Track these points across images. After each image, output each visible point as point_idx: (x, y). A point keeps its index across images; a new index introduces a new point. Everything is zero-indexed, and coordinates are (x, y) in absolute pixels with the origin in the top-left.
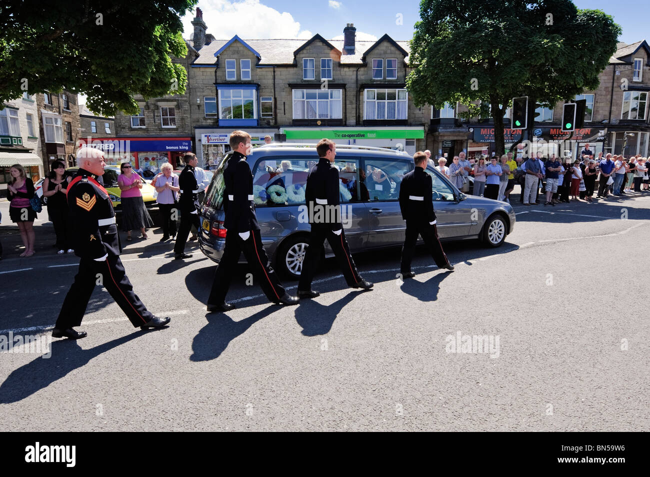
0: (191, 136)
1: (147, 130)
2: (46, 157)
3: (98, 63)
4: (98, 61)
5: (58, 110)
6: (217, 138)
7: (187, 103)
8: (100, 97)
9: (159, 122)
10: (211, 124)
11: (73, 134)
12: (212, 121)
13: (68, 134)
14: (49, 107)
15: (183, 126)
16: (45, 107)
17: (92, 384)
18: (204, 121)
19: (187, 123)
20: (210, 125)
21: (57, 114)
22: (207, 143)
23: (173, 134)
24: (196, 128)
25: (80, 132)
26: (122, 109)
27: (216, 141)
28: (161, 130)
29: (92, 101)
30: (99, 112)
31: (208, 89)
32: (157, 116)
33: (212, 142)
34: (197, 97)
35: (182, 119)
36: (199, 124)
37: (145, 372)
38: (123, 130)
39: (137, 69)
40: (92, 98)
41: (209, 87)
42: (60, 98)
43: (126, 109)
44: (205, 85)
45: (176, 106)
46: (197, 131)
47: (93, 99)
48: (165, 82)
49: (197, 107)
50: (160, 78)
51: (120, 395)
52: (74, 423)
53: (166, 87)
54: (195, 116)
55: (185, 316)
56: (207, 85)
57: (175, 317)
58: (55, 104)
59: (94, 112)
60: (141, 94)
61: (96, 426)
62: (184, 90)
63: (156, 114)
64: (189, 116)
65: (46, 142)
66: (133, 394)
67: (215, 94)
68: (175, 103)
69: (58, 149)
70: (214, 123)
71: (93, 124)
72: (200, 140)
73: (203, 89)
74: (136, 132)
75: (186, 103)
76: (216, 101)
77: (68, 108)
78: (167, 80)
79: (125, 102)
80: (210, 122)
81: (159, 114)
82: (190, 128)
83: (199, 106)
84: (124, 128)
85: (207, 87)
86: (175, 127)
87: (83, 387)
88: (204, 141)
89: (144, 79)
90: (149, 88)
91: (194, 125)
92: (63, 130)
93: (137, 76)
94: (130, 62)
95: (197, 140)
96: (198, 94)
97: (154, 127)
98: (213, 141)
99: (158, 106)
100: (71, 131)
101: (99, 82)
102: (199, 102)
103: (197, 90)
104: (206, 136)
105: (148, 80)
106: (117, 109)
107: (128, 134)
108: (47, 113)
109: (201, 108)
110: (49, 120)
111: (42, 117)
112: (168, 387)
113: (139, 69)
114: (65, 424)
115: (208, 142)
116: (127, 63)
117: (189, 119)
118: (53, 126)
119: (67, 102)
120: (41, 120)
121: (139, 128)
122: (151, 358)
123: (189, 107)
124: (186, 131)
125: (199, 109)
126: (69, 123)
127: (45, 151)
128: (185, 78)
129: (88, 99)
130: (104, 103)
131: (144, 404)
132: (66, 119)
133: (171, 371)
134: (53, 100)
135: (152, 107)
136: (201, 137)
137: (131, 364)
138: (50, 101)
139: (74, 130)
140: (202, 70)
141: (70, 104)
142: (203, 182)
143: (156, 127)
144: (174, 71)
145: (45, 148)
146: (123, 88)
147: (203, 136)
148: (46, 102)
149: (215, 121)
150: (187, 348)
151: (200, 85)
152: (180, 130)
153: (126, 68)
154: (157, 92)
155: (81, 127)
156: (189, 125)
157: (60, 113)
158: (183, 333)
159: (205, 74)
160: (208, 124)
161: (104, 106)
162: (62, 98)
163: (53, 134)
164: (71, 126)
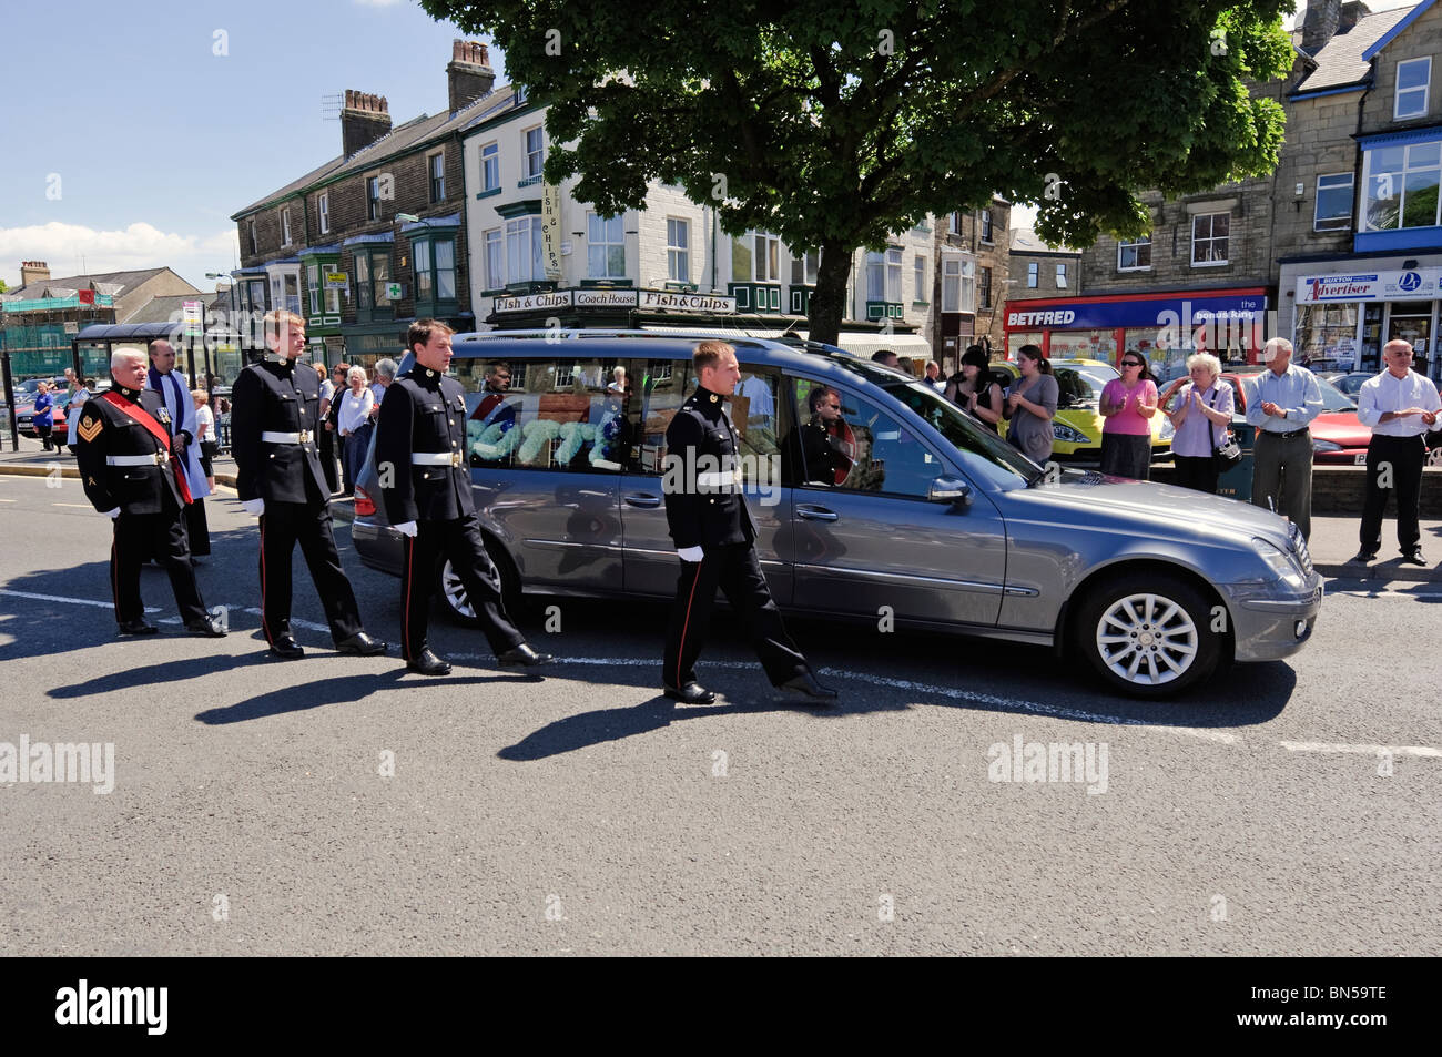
0: (1267, 283)
1: (1153, 275)
2: (940, 343)
3: (1076, 131)
4: (1076, 127)
5: (970, 244)
6: (1343, 285)
7: (1267, 200)
8: (1065, 207)
9: (1186, 252)
10: (1330, 247)
11: (992, 293)
12: (1335, 240)
13: (983, 294)
14: (956, 239)
15: (1247, 260)
16: (948, 240)
17: (1009, 839)
18: (1311, 242)
19: (1258, 251)
20: (1325, 250)
21: (968, 252)
22: (1311, 301)
23: (1220, 280)
24: (1282, 261)
25: (1007, 288)
26: (1111, 228)
27: (1341, 294)
28: (1188, 272)
29: (1047, 219)
30: (1059, 242)
31: (1333, 153)
32: (1183, 239)
33: (1326, 298)
34: (1297, 178)
35: (1248, 241)
36: (1292, 250)
37: (1125, 855)
38: (1097, 278)
39: (1161, 131)
40: (1048, 210)
41: (1336, 149)
42: (977, 218)
43: (1119, 229)
44: (1324, 144)
45: (1234, 209)
46: (1285, 269)
47: (1050, 215)
48: (1225, 150)
49: (1294, 207)
50: (1212, 144)
51: (1067, 888)
52: (974, 909)
53: (1226, 163)
54: (1283, 232)
55: (1230, 749)
56: (1332, 144)
57: (1202, 744)
58: (967, 232)
59: (1047, 243)
60: (1160, 188)
61: (1017, 936)
62: (1272, 164)
63: (1180, 235)
64: (1266, 231)
65: (943, 311)
66: (1097, 897)
67: (1351, 166)
68: (1233, 202)
69: (964, 325)
70: (1337, 244)
71: (1033, 268)
72: (1291, 294)
73: (1316, 155)
74: (1127, 281)
75: (1264, 199)
76: (1352, 185)
77: (989, 239)
78: (1230, 146)
79: (1119, 212)
80: (1326, 243)
81: (1187, 234)
82: (1265, 264)
83: (1299, 203)
84: (1100, 273)
85: (1330, 149)
86: (1225, 262)
87: (993, 840)
88: (1304, 294)
89: (1174, 153)
90: (1182, 171)
91: (1280, 254)
92: (975, 286)
93: (1160, 146)
94: (1149, 116)
95: (1282, 293)
96: (1302, 170)
97: (1171, 267)
98: (1329, 295)
99: (1187, 214)
100: (990, 285)
101: (1066, 174)
102: (1299, 192)
103: (1299, 160)
104: (1309, 282)
105: (1184, 150)
106: (1098, 229)
107: (1108, 287)
108: (952, 252)
109: (1304, 207)
110: (954, 266)
111: (940, 260)
112: (1181, 915)
113: (1165, 130)
114: (956, 903)
115: (1315, 298)
116: (1140, 120)
117: (1265, 240)
118: (958, 278)
119: (990, 226)
120: (939, 266)
121: (1135, 272)
122: (1143, 827)
123: (1270, 207)
124: (1255, 272)
125: (1298, 210)
126: (988, 270)
127: (939, 329)
128: (1278, 133)
129: (1039, 214)
130: (1072, 220)
131: (1123, 933)
132: (984, 262)
133: (1190, 879)
134: (964, 224)
135: (1172, 218)
136: (1295, 285)
137: (1094, 827)
138: (959, 228)
139: (995, 284)
140: (1319, 103)
141: (995, 229)
142: (1304, 406)
143: (1177, 267)
144: (1251, 120)
145: (938, 324)
146: (1119, 181)
147: (1302, 281)
148: (951, 230)
149: (1342, 239)
150: (1233, 833)
151: (1310, 146)
152: (1239, 269)
153: (1134, 134)
154: (1200, 178)
155: (1010, 277)
156: (1266, 253)
157: (973, 250)
158: (1222, 792)
159: (1328, 113)
160: (1322, 247)
161: (1073, 226)
162: (981, 218)
163: (957, 295)
164: (990, 277)
